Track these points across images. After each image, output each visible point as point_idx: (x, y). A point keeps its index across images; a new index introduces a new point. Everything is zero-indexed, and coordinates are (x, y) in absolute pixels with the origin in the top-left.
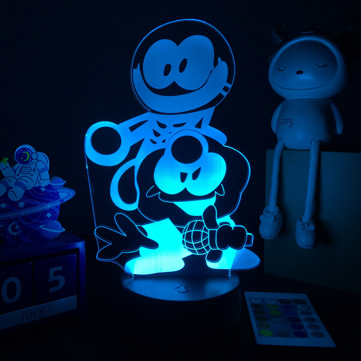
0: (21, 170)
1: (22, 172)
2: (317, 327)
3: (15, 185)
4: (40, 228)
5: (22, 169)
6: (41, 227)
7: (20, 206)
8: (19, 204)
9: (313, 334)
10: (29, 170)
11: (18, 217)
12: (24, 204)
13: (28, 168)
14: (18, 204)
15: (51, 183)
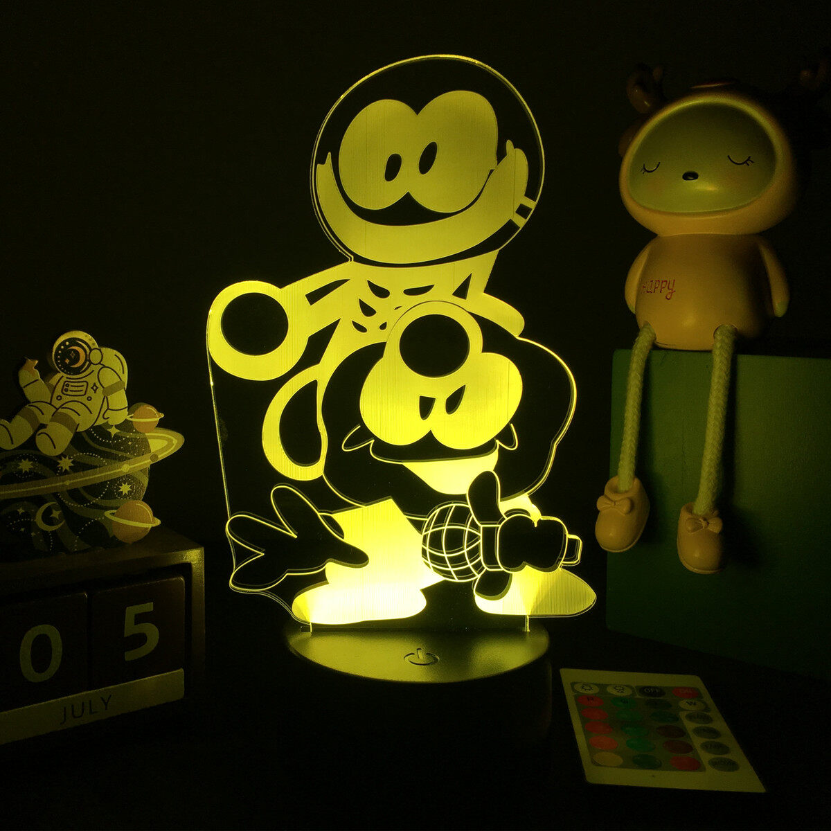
0: (65, 387)
1: (69, 393)
2: (722, 748)
3: (51, 421)
4: (106, 517)
5: (68, 385)
6: (108, 514)
7: (62, 467)
8: (59, 461)
9: (714, 764)
10: (84, 388)
11: (58, 493)
12: (72, 462)
13: (81, 384)
14: (59, 464)
15: (131, 417)
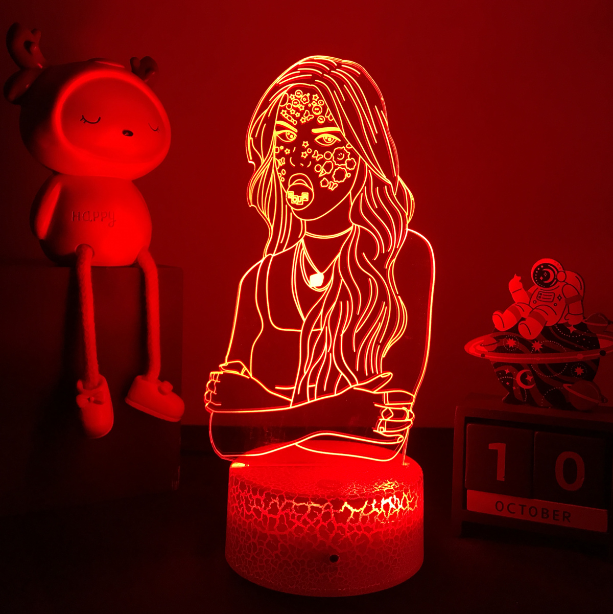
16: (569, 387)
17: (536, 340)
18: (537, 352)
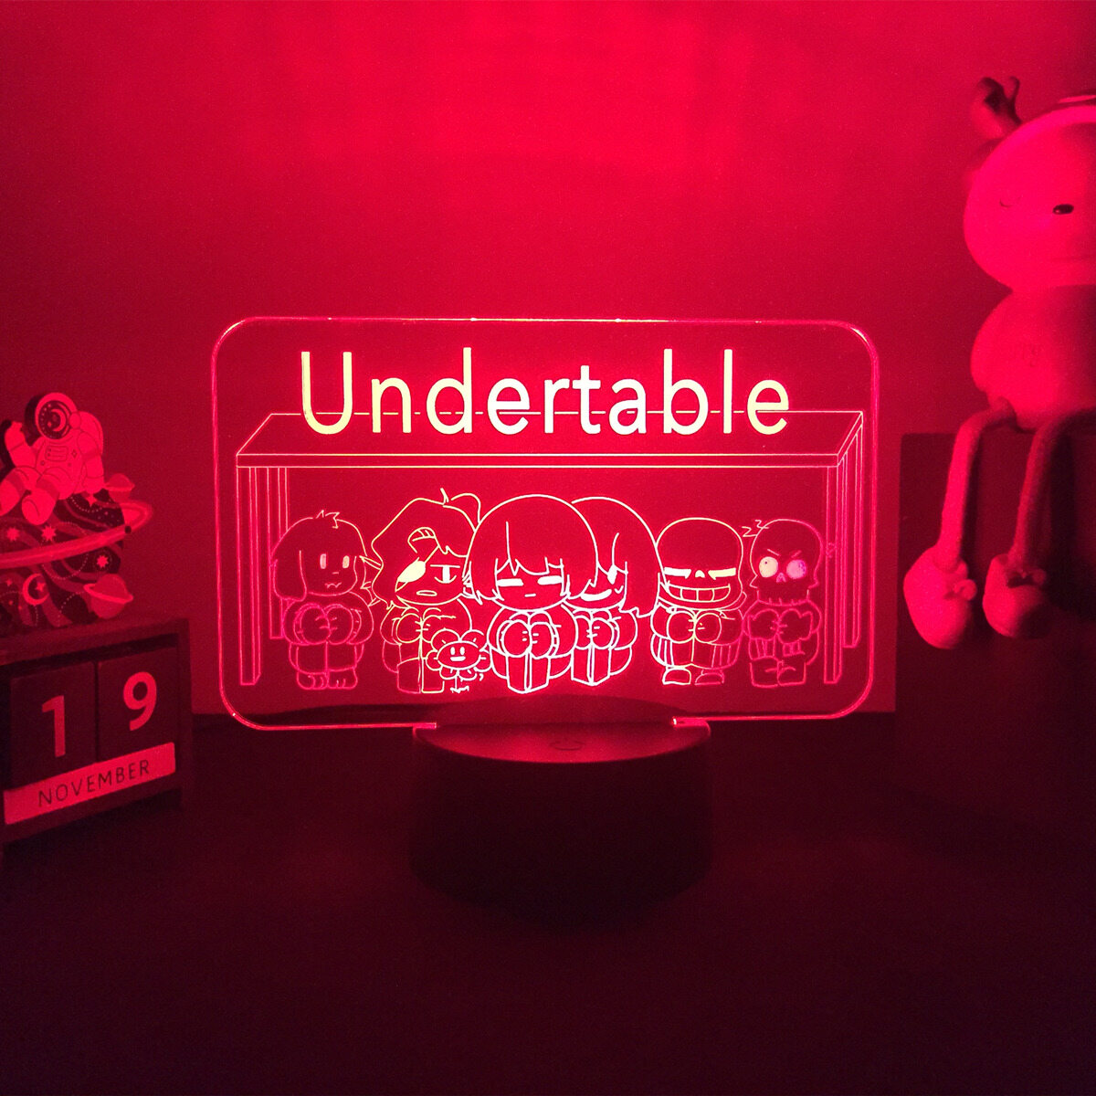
0: (48, 452)
1: (52, 458)
3: (36, 487)
4: (85, 591)
6: (86, 587)
7: (45, 537)
8: (43, 530)
10: (65, 454)
11: (41, 564)
12: (56, 532)
13: (62, 449)
14: (42, 533)
15: (108, 486)
16: (91, 588)
17: (46, 524)
18: (49, 543)
